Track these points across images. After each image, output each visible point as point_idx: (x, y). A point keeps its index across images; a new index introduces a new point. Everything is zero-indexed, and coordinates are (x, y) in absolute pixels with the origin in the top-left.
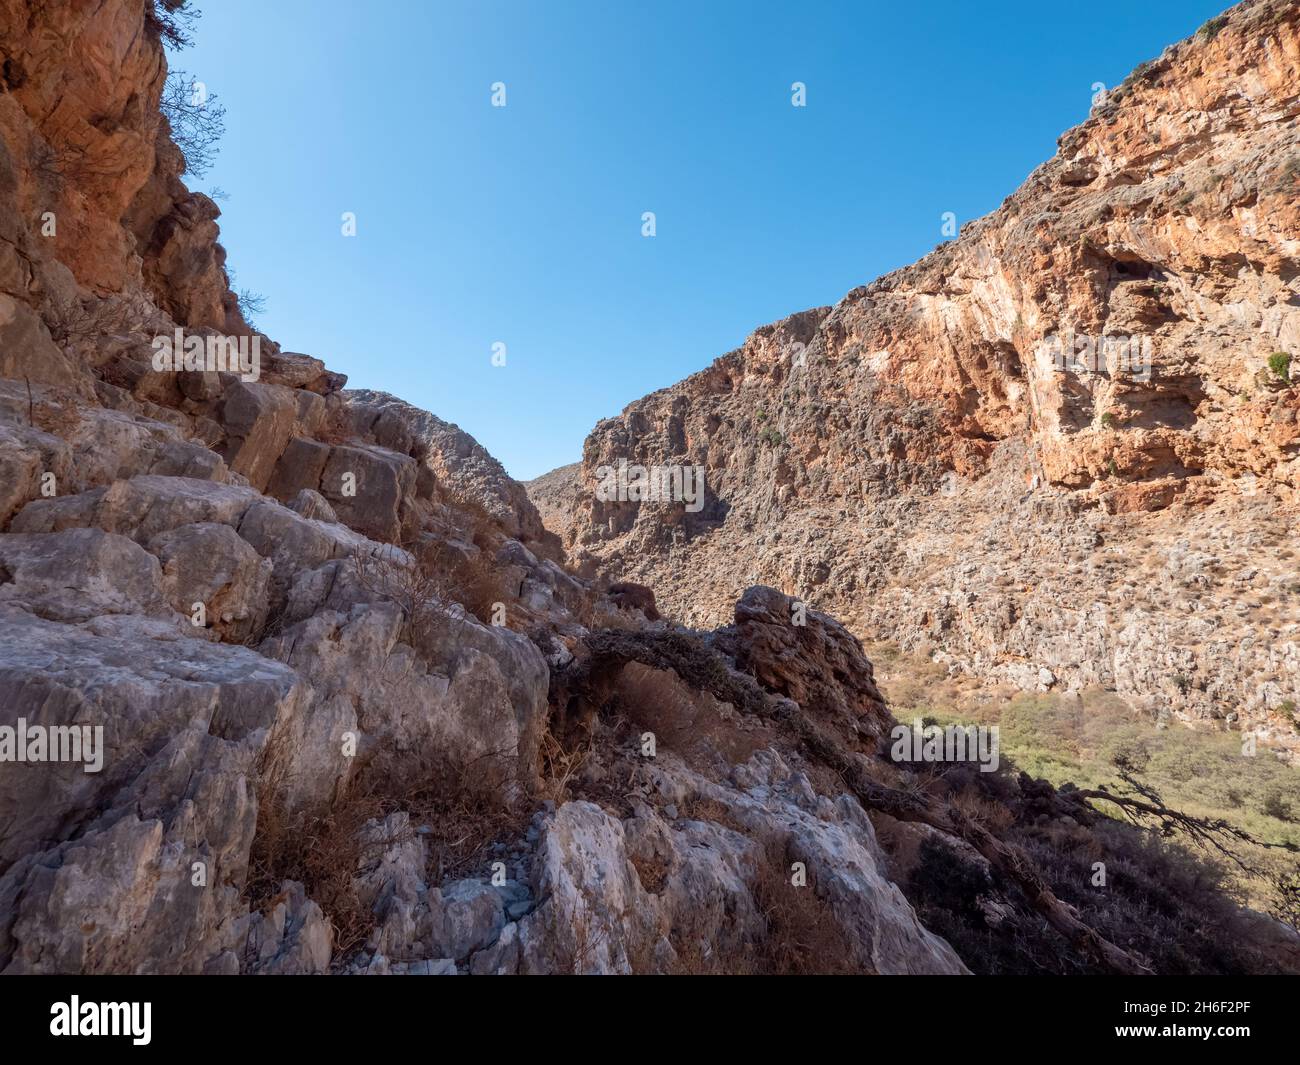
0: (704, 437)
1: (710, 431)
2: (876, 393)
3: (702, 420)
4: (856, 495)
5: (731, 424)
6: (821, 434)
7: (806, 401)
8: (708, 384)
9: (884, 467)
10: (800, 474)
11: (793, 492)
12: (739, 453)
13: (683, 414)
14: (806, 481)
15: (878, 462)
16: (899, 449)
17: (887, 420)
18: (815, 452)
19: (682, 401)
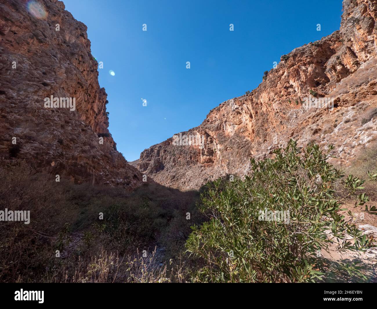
0: (163, 154)
1: (164, 153)
2: (190, 148)
3: (163, 151)
4: (184, 165)
5: (168, 152)
6: (181, 154)
7: (180, 148)
8: (166, 144)
9: (188, 161)
10: (176, 161)
11: (175, 164)
12: (169, 157)
13: (160, 149)
14: (177, 162)
15: (188, 160)
16: (191, 158)
17: (190, 153)
18: (179, 158)
19: (160, 147)
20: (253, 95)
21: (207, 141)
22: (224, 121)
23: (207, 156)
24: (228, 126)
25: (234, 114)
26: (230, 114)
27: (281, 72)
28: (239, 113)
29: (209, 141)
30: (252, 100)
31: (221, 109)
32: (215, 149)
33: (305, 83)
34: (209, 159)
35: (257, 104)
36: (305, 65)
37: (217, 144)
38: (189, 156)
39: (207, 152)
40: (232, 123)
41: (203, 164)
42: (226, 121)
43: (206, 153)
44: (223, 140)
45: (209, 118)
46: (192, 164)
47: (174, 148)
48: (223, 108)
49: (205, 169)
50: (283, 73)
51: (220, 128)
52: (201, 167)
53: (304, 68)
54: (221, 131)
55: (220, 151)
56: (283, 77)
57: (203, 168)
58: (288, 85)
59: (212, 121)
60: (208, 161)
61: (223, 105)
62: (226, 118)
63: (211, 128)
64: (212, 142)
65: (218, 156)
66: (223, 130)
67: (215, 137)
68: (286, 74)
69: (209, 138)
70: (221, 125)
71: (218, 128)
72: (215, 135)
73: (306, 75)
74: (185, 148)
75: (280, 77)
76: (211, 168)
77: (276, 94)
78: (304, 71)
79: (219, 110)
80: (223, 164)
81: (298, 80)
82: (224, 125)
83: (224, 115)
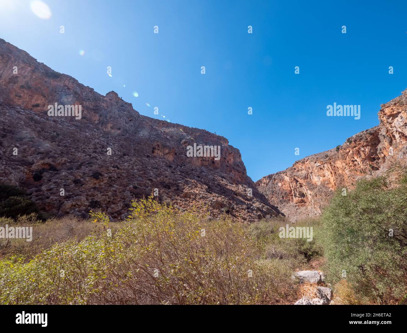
20: (330, 160)
21: (297, 186)
22: (310, 172)
23: (299, 197)
24: (314, 176)
25: (318, 169)
26: (315, 168)
27: (348, 150)
28: (321, 169)
29: (299, 186)
30: (331, 163)
31: (306, 163)
32: (306, 193)
33: (365, 159)
34: (301, 200)
35: (334, 167)
36: (363, 147)
37: (307, 190)
38: (281, 196)
39: (299, 194)
40: (317, 175)
41: (297, 204)
42: (311, 173)
43: (297, 195)
44: (312, 187)
45: (295, 167)
46: (285, 203)
47: (265, 189)
48: (307, 162)
49: (299, 208)
50: (349, 151)
51: (308, 178)
52: (296, 206)
53: (362, 149)
54: (309, 180)
55: (311, 195)
56: (350, 154)
57: (297, 207)
58: (354, 160)
59: (298, 170)
60: (300, 201)
61: (307, 160)
62: (311, 170)
63: (299, 176)
64: (301, 186)
65: (309, 199)
66: (310, 179)
67: (304, 184)
68: (351, 152)
69: (298, 183)
70: (308, 175)
71: (306, 178)
72: (304, 182)
73: (365, 154)
74: (275, 189)
75: (348, 153)
76: (304, 208)
77: (347, 164)
78: (363, 151)
79: (303, 163)
80: (316, 206)
81: (360, 157)
82: (311, 175)
83: (309, 168)
